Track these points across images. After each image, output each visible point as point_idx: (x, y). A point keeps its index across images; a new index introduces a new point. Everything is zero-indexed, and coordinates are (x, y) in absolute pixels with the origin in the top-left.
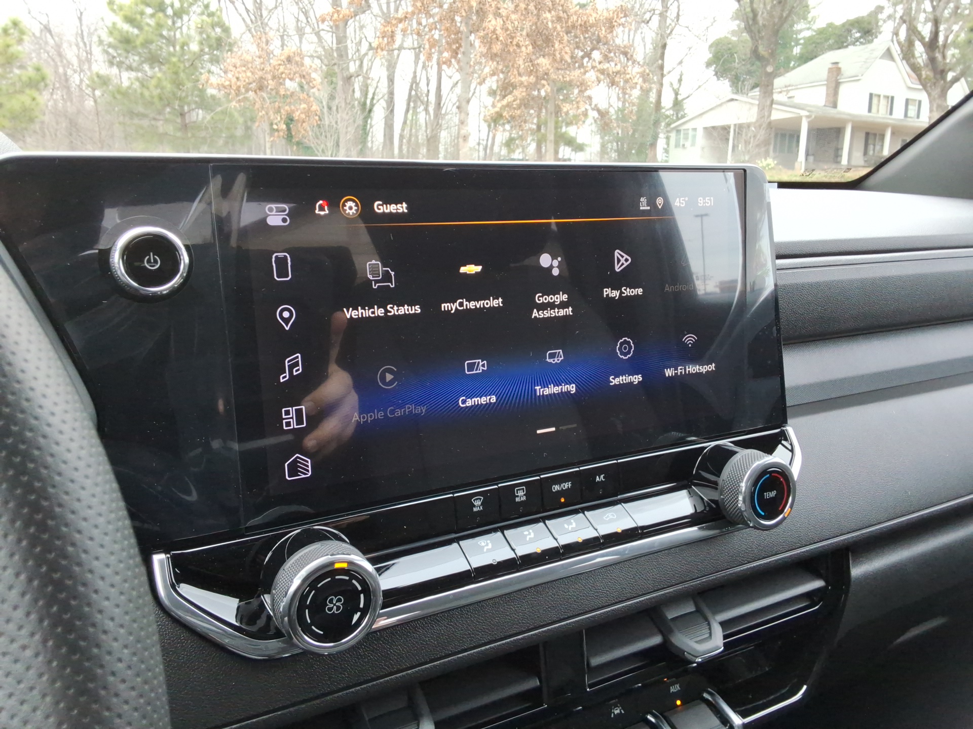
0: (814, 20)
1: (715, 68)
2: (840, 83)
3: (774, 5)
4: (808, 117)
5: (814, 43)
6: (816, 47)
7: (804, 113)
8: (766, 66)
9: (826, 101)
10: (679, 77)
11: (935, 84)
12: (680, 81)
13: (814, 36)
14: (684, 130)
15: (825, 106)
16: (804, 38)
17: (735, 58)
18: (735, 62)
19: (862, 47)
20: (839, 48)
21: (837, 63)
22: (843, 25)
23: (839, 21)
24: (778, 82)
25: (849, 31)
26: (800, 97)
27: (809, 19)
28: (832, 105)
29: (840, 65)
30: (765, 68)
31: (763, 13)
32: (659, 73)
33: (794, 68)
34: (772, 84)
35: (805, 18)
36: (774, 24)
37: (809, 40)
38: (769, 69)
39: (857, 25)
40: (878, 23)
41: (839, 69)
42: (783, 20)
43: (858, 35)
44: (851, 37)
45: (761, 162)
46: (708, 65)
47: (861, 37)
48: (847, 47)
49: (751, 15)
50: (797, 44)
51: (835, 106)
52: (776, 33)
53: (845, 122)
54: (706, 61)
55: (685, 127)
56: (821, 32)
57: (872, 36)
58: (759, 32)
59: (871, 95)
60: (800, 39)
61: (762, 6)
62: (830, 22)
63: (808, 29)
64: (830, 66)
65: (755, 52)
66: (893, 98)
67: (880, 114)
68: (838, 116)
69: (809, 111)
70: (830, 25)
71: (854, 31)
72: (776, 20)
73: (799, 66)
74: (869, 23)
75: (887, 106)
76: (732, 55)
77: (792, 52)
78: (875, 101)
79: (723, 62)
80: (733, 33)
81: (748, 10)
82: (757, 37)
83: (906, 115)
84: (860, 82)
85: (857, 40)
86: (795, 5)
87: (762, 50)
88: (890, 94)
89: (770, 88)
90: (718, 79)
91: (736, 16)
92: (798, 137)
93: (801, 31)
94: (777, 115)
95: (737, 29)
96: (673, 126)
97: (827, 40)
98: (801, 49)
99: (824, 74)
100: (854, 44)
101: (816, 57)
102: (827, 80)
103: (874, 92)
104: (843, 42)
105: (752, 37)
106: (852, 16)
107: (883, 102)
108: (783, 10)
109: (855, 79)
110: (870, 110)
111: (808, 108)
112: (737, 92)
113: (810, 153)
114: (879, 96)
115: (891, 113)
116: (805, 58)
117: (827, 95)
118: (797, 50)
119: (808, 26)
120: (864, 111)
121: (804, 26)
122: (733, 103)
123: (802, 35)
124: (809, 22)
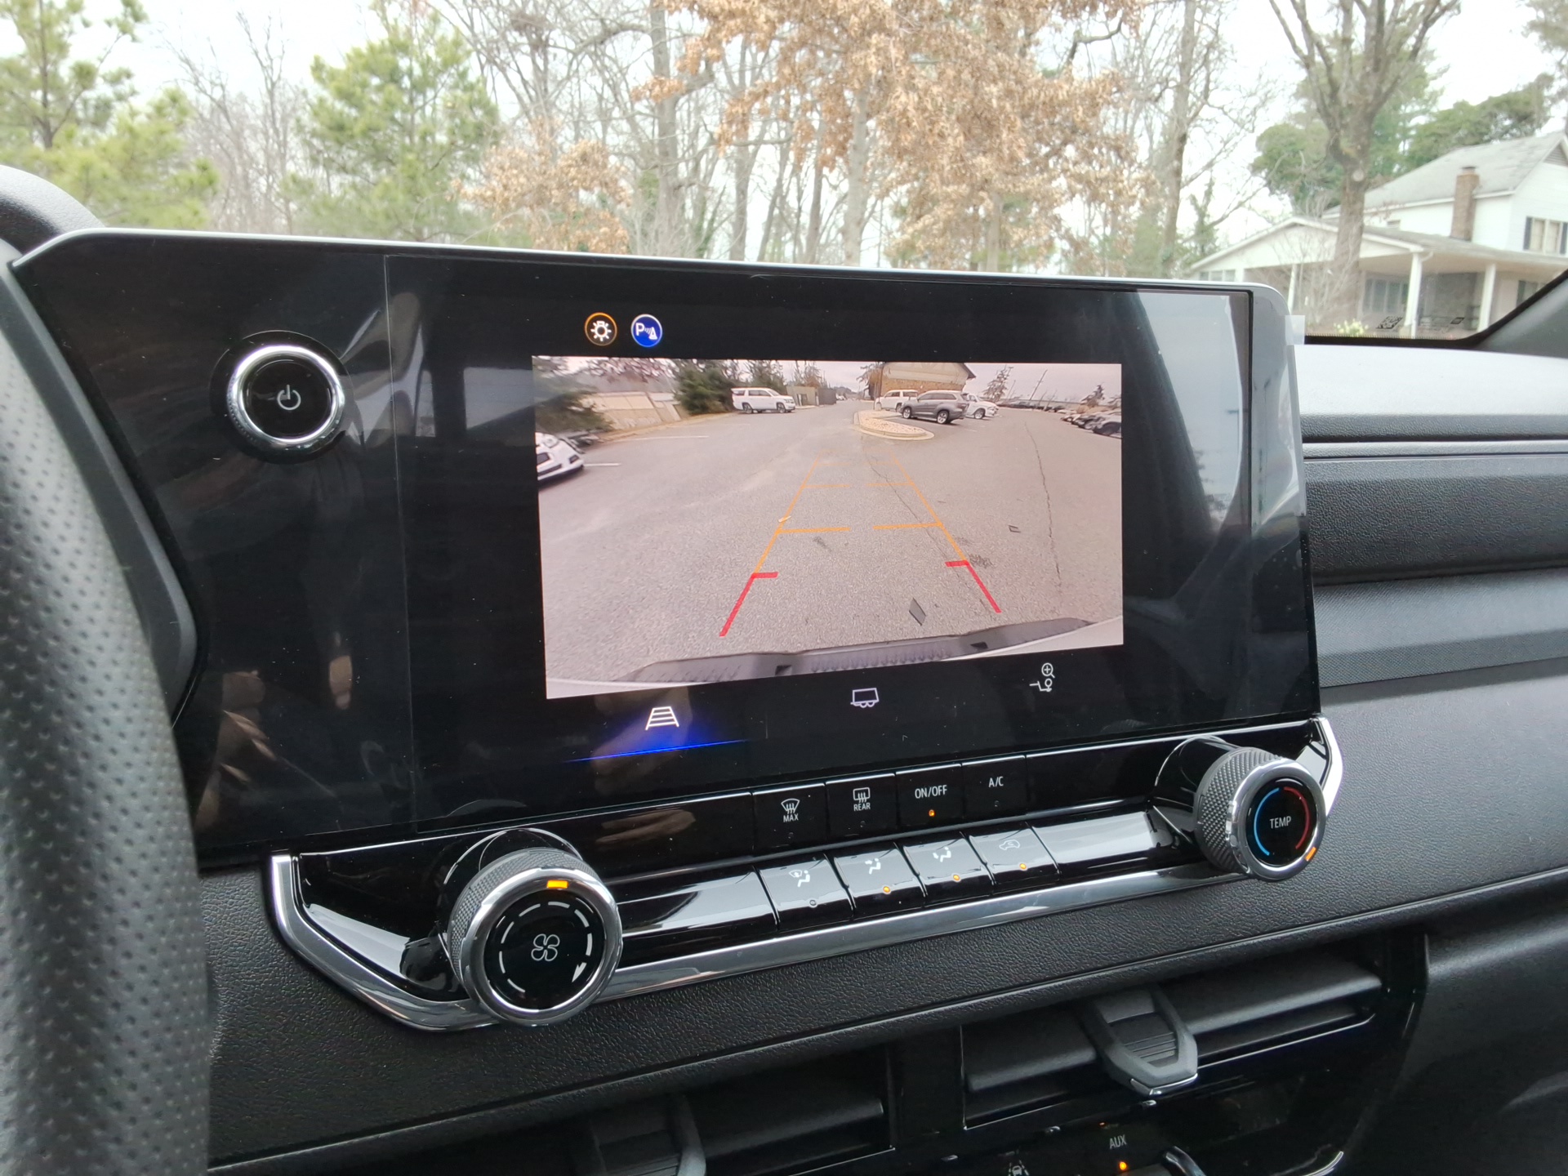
0: (1434, 96)
1: (1267, 174)
2: (1476, 200)
3: (1368, 74)
4: (1421, 255)
5: (1433, 134)
6: (1436, 141)
7: (1413, 248)
8: (1352, 170)
9: (1453, 230)
10: (1206, 188)
12: (1208, 194)
13: (1434, 123)
14: (1214, 272)
15: (1451, 237)
16: (1417, 127)
17: (1300, 158)
18: (1300, 164)
19: (1516, 142)
20: (1477, 143)
21: (1471, 168)
22: (1483, 106)
23: (1475, 100)
24: (1372, 197)
25: (1493, 116)
26: (1410, 222)
27: (1426, 97)
28: (1462, 236)
29: (1477, 172)
30: (1351, 174)
31: (1347, 86)
32: (1173, 181)
33: (1399, 174)
34: (1362, 201)
35: (1418, 95)
36: (1367, 105)
37: (1424, 131)
38: (1358, 176)
39: (1505, 106)
40: (1542, 102)
41: (1476, 178)
42: (1381, 98)
43: (1508, 123)
44: (1496, 126)
45: (1343, 326)
46: (1256, 168)
47: (1513, 126)
48: (1488, 141)
49: (1328, 90)
50: (1405, 137)
51: (1468, 237)
52: (1369, 117)
53: (1485, 263)
54: (1252, 161)
55: (1217, 268)
56: (1446, 116)
57: (1532, 125)
58: (1341, 116)
59: (1529, 221)
60: (1410, 129)
61: (1346, 74)
62: (1460, 100)
63: (1424, 112)
64: (1460, 172)
65: (1334, 148)
67: (1544, 251)
68: (1473, 254)
69: (1423, 245)
70: (1461, 106)
71: (1501, 116)
72: (1370, 98)
73: (1408, 171)
74: (1527, 103)
75: (1556, 239)
76: (1296, 153)
77: (1397, 148)
78: (1535, 230)
79: (1281, 165)
80: (1298, 117)
81: (1324, 80)
82: (1338, 126)
84: (1511, 199)
85: (1506, 131)
86: (1402, 74)
87: (1345, 145)
88: (1562, 219)
89: (1358, 206)
90: (1272, 192)
91: (1302, 91)
92: (1406, 287)
93: (1412, 116)
94: (1369, 251)
95: (1304, 111)
96: (1195, 266)
97: (1455, 129)
98: (1411, 145)
99: (1451, 186)
100: (1501, 137)
101: (1436, 157)
102: (1456, 196)
103: (1535, 215)
104: (1482, 134)
105: (1329, 125)
106: (1498, 91)
107: (1549, 231)
108: (1381, 82)
109: (1503, 194)
110: (1527, 244)
111: (1423, 241)
112: (1301, 214)
113: (1425, 313)
114: (1543, 222)
115: (1562, 251)
116: (1417, 160)
117: (1455, 219)
118: (1404, 147)
119: (1424, 107)
120: (1517, 246)
121: (1417, 108)
122: (1295, 231)
123: (1413, 122)
124: (1426, 102)
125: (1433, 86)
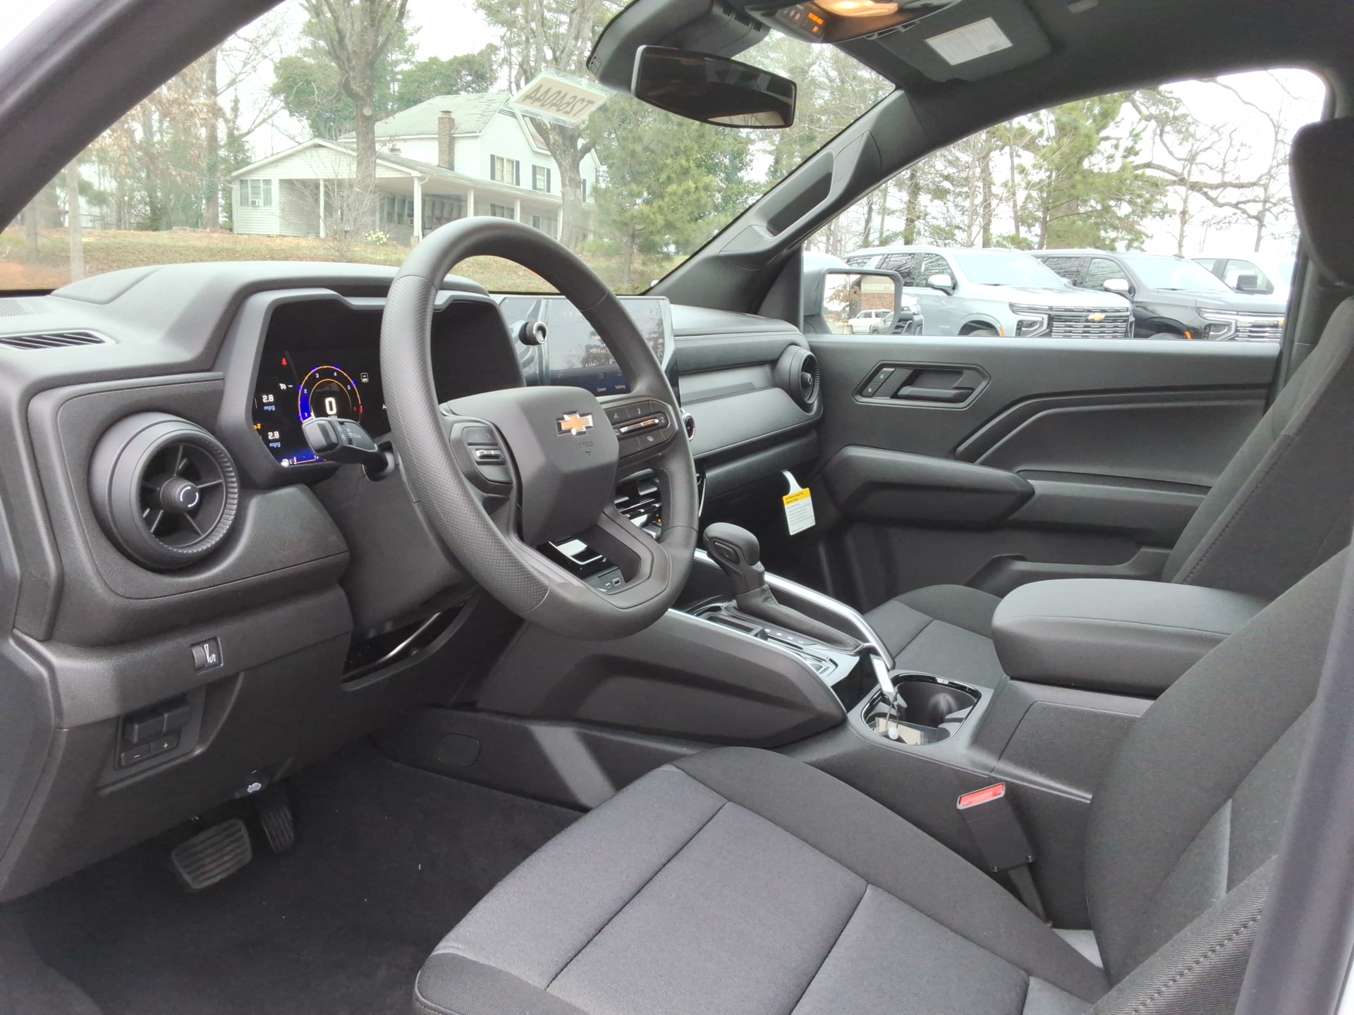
0: (412, 50)
1: (286, 98)
2: (454, 138)
3: (366, 28)
4: (420, 179)
5: (415, 81)
6: (418, 87)
7: (415, 173)
8: (362, 106)
9: (439, 160)
10: (233, 104)
11: (564, 152)
13: (415, 71)
14: (252, 180)
15: (439, 166)
16: (402, 72)
17: (313, 88)
18: (313, 93)
19: (475, 95)
20: (448, 93)
21: (448, 112)
22: (451, 63)
23: (445, 57)
24: (380, 128)
25: (459, 72)
26: (410, 151)
27: (407, 48)
28: (447, 166)
29: (453, 116)
30: (361, 110)
31: (351, 35)
33: (394, 112)
34: (373, 132)
35: (401, 47)
36: (368, 54)
37: (408, 76)
38: (367, 112)
39: (467, 65)
40: (492, 65)
41: (452, 120)
42: (381, 50)
43: (469, 78)
44: (461, 79)
45: (369, 235)
46: (275, 92)
47: (473, 82)
48: (457, 92)
49: (336, 37)
50: (394, 80)
51: (451, 167)
52: (371, 65)
53: (467, 188)
54: (272, 86)
55: (254, 177)
56: (424, 67)
57: (486, 82)
58: (349, 60)
59: (493, 157)
60: (397, 73)
61: (349, 26)
62: (433, 56)
63: (406, 61)
64: (441, 115)
65: (346, 86)
66: (518, 163)
67: (505, 182)
68: (457, 181)
69: (420, 171)
70: (434, 60)
71: (464, 72)
72: (370, 48)
73: (400, 109)
74: (482, 65)
75: (513, 173)
76: (308, 82)
77: (389, 89)
78: (498, 165)
79: (297, 92)
80: (306, 52)
81: (333, 28)
82: (347, 68)
83: (535, 186)
84: (479, 139)
85: (468, 85)
86: (392, 31)
87: (356, 87)
88: (515, 158)
89: (370, 136)
90: (292, 114)
91: (309, 30)
92: (412, 203)
93: (396, 63)
94: (384, 172)
95: (310, 48)
96: (235, 174)
97: (432, 80)
98: (400, 87)
99: (434, 126)
100: (465, 90)
101: (420, 101)
102: (439, 134)
103: (497, 154)
104: (452, 86)
105: (339, 66)
106: (461, 53)
107: (507, 167)
108: (377, 36)
109: (473, 135)
110: (493, 177)
111: (420, 168)
112: (320, 135)
113: (426, 226)
114: (502, 159)
115: (518, 183)
116: (408, 100)
117: (440, 151)
118: (395, 87)
119: (406, 57)
120: (487, 177)
121: (400, 57)
122: (321, 151)
123: (398, 69)
124: (407, 52)
125: (411, 41)
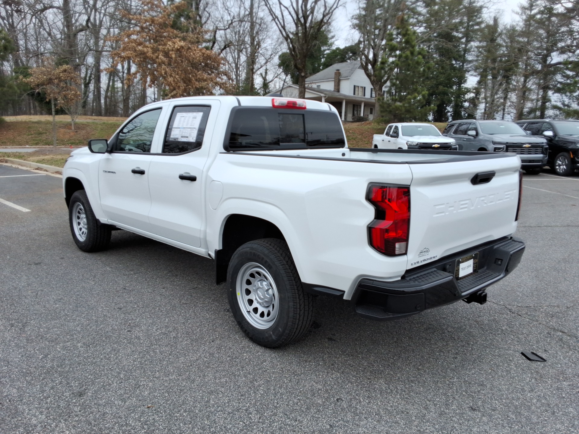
0: (331, 45)
1: (283, 68)
2: (340, 80)
4: (325, 97)
5: (330, 57)
6: (331, 60)
7: (322, 95)
8: (301, 72)
9: (335, 89)
10: (266, 70)
11: (377, 84)
12: (266, 73)
13: (331, 53)
15: (334, 91)
17: (292, 64)
18: (292, 66)
19: (353, 61)
20: (341, 61)
22: (344, 49)
23: (342, 47)
25: (347, 53)
26: (323, 86)
29: (340, 71)
30: (301, 74)
32: (251, 72)
33: (322, 70)
34: (305, 81)
35: (326, 44)
36: (304, 53)
37: (329, 55)
38: (303, 74)
39: (350, 49)
41: (340, 73)
43: (351, 54)
44: (348, 56)
46: (280, 66)
48: (346, 61)
50: (323, 57)
51: (338, 91)
52: (305, 57)
53: (343, 99)
54: (278, 64)
56: (334, 52)
57: (357, 56)
58: (297, 56)
59: (355, 86)
60: (325, 54)
63: (328, 49)
64: (336, 71)
65: (296, 65)
66: (365, 88)
67: (359, 95)
68: (338, 97)
69: (325, 94)
70: (338, 49)
71: (349, 52)
72: (305, 51)
74: (355, 49)
75: (362, 92)
76: (290, 62)
77: (321, 61)
78: (357, 89)
82: (296, 59)
83: (371, 96)
84: (349, 80)
85: (351, 57)
88: (364, 86)
89: (304, 83)
93: (325, 50)
94: (310, 95)
97: (336, 57)
98: (325, 60)
99: (333, 75)
100: (349, 59)
101: (331, 65)
102: (334, 78)
103: (356, 85)
104: (344, 58)
105: (293, 59)
106: (347, 45)
107: (360, 89)
108: (307, 46)
109: (347, 78)
110: (354, 94)
111: (326, 92)
114: (358, 87)
115: (364, 95)
116: (327, 65)
117: (335, 85)
118: (323, 60)
120: (352, 94)
121: (326, 48)
122: (291, 88)
123: (326, 52)
124: (329, 46)
125: (330, 41)
